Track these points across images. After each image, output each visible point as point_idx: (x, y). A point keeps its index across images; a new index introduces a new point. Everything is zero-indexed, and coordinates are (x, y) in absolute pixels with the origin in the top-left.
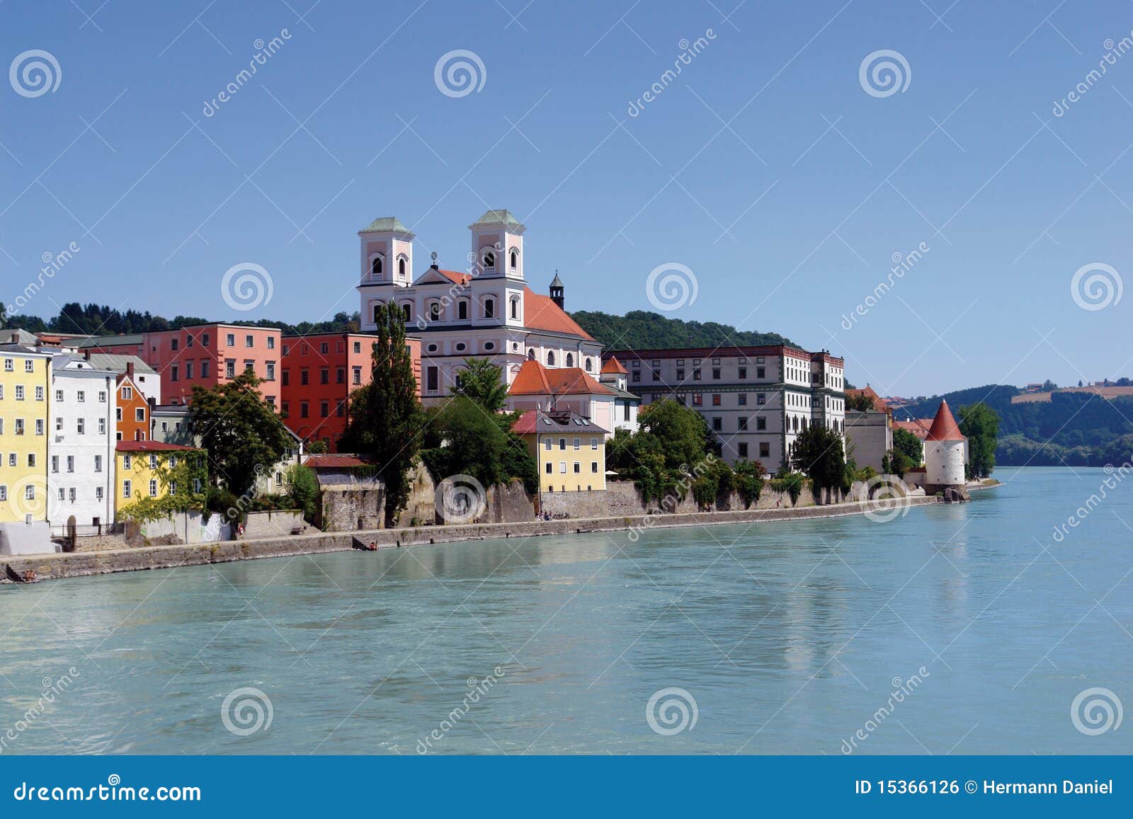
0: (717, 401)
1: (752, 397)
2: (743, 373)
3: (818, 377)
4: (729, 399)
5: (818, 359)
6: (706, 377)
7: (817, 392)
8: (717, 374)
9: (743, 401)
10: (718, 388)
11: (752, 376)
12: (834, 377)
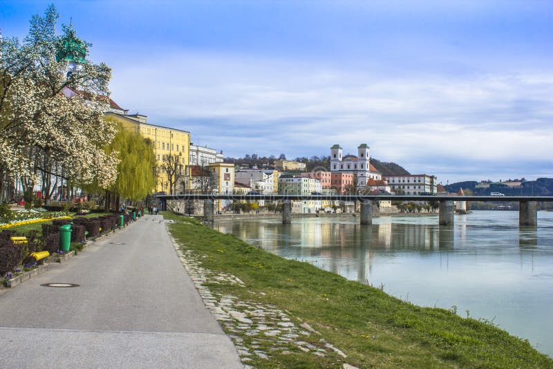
0: (408, 188)
1: (417, 187)
2: (415, 181)
3: (432, 182)
4: (412, 187)
5: (432, 177)
6: (406, 182)
7: (432, 186)
8: (409, 181)
9: (415, 188)
10: (409, 185)
11: (417, 182)
12: (436, 182)
